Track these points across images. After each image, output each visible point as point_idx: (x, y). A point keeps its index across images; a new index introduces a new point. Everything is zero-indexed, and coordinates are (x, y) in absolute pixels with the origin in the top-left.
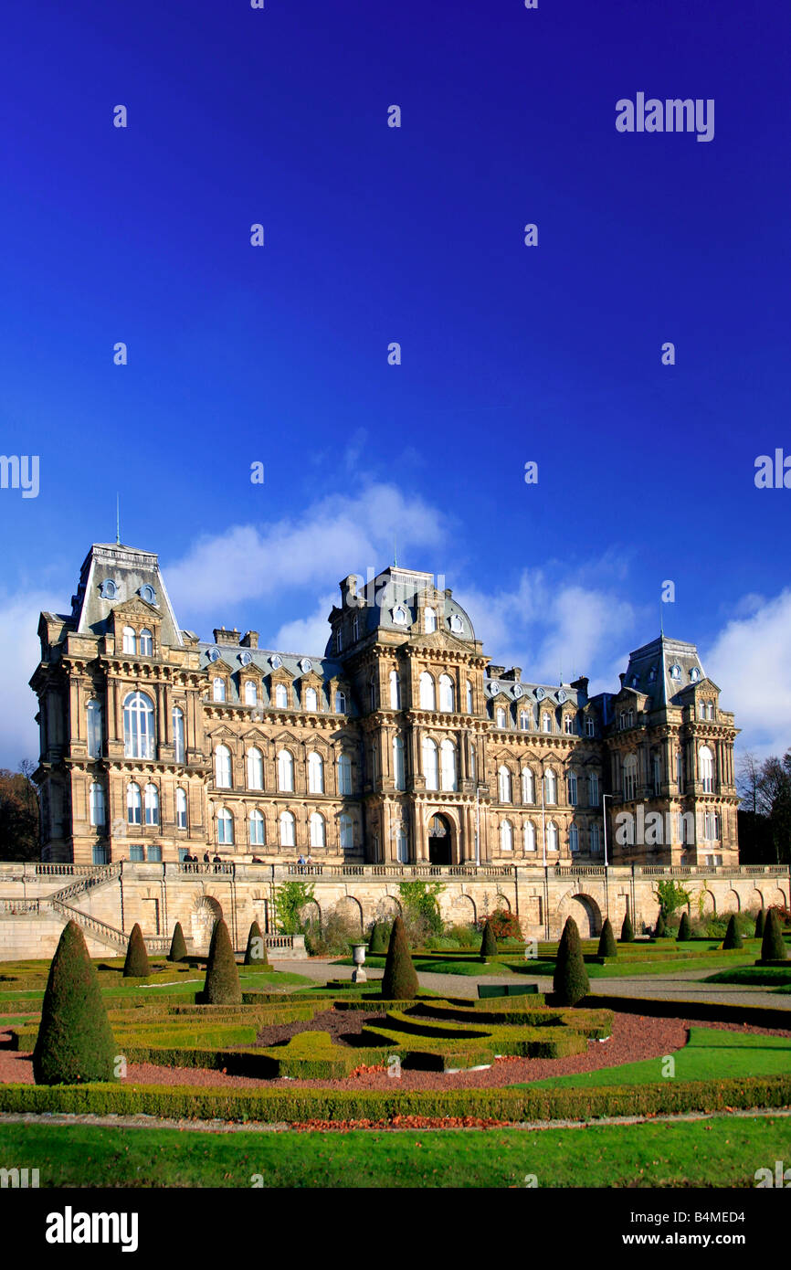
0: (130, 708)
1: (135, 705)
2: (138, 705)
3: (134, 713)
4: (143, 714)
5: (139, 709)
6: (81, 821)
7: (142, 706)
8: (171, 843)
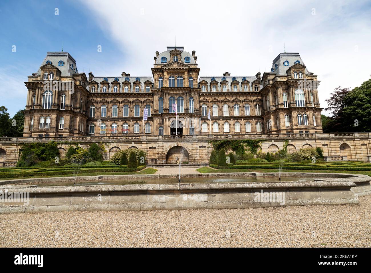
0: (45, 95)
1: (47, 94)
2: (48, 93)
3: (47, 96)
4: (49, 96)
5: (48, 95)
6: (26, 128)
7: (49, 94)
8: (53, 133)
